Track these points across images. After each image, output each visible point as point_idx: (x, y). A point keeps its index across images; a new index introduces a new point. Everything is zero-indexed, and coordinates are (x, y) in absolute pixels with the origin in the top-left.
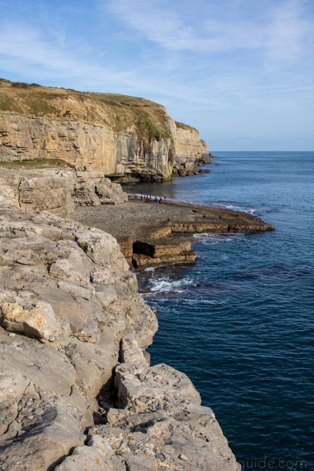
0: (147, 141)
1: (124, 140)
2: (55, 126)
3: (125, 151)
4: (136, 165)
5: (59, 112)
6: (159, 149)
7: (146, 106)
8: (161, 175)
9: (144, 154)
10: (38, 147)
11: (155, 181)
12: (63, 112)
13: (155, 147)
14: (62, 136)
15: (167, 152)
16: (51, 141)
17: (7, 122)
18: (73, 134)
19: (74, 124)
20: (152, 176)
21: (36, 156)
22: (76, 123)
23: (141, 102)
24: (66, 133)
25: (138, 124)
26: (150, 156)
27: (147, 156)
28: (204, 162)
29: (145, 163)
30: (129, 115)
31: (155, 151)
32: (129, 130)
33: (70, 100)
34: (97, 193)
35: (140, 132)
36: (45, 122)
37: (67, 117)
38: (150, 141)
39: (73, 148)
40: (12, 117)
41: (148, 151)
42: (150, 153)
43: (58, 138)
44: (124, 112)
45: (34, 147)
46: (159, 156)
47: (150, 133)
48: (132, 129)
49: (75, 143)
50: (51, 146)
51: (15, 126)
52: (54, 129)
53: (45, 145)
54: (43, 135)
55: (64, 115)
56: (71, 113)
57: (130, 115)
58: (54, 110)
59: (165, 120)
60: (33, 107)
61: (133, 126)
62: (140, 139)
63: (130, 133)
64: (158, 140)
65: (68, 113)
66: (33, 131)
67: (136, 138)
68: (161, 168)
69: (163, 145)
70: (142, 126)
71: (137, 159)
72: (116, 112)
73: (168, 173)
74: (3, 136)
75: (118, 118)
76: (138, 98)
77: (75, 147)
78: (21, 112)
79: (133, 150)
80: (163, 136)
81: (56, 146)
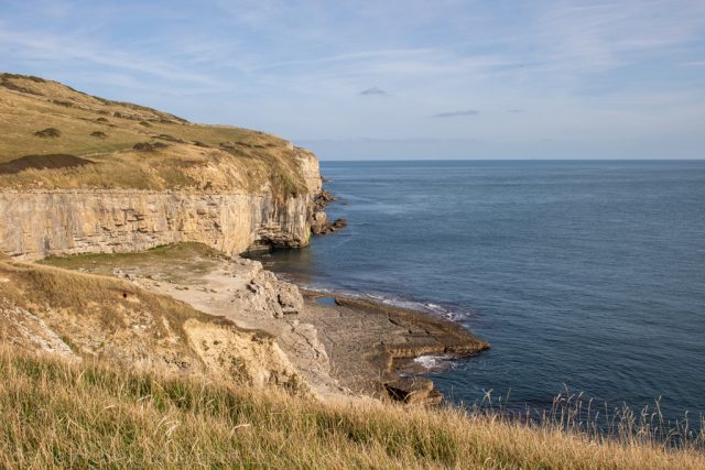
0: (282, 199)
1: (258, 201)
2: (194, 201)
3: (259, 215)
4: (268, 229)
5: (199, 183)
6: (296, 207)
7: (270, 145)
8: (298, 241)
9: (279, 215)
10: (174, 228)
11: (290, 248)
12: (203, 184)
13: (292, 205)
14: (201, 213)
15: (305, 210)
16: (190, 220)
17: (144, 203)
18: (214, 210)
19: (216, 198)
20: (286, 242)
21: (171, 240)
22: (219, 196)
23: (262, 138)
24: (207, 210)
25: (272, 178)
26: (285, 218)
27: (282, 217)
28: (325, 199)
29: (279, 227)
30: (261, 168)
31: (291, 211)
32: (263, 188)
33: (210, 168)
34: (280, 302)
35: (274, 188)
36: (183, 197)
37: (208, 190)
38: (285, 199)
39: (213, 227)
40: (150, 197)
41: (283, 211)
42: (286, 214)
43: (196, 216)
44: (255, 165)
45: (170, 228)
46: (296, 216)
47: (286, 189)
48: (266, 187)
49: (217, 221)
50: (189, 226)
51: (152, 207)
52: (192, 205)
53: (182, 225)
54: (180, 213)
55: (205, 188)
56: (213, 184)
57: (263, 168)
58: (191, 181)
59: (296, 165)
60: (167, 179)
61: (268, 183)
62: (274, 197)
63: (264, 192)
64: (295, 195)
65: (209, 185)
66: (170, 209)
67: (271, 197)
68: (298, 232)
69: (301, 203)
70: (277, 180)
71: (271, 223)
72: (247, 166)
73: (305, 237)
74: (139, 220)
75: (249, 174)
76: (256, 132)
77: (216, 226)
78: (159, 190)
79: (267, 213)
80: (301, 192)
81: (195, 226)
